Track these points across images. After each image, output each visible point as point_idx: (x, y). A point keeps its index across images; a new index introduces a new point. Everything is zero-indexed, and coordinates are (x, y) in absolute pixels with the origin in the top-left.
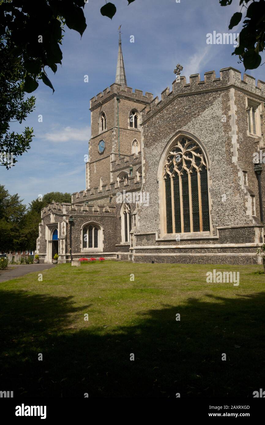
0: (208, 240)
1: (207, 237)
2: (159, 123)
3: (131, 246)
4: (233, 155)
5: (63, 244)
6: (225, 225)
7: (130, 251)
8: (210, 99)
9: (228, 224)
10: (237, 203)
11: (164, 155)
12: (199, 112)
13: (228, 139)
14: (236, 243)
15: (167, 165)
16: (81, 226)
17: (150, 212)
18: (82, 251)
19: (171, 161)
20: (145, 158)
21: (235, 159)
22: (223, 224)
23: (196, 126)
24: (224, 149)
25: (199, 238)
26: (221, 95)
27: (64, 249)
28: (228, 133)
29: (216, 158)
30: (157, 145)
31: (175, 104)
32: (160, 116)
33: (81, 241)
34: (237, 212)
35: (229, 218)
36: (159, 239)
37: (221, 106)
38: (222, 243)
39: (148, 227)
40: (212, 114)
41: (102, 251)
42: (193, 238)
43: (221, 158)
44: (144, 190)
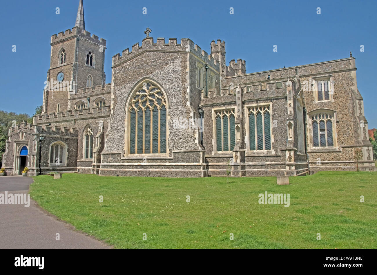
0: (165, 160)
1: (164, 158)
2: (128, 68)
3: (93, 162)
4: (187, 100)
5: (34, 159)
6: (178, 150)
7: (92, 166)
8: (172, 58)
9: (181, 149)
10: (188, 134)
11: (131, 94)
12: (163, 65)
13: (184, 89)
14: (186, 162)
15: (133, 101)
16: (49, 145)
17: (117, 137)
18: (49, 165)
19: (137, 99)
20: (114, 94)
21: (188, 103)
22: (177, 149)
23: (160, 75)
24: (181, 95)
25: (158, 158)
26: (181, 56)
27: (35, 164)
28: (184, 84)
29: (175, 100)
30: (126, 85)
31: (143, 57)
32: (130, 63)
33: (49, 157)
34: (189, 141)
35: (182, 145)
36: (124, 158)
37: (180, 64)
38: (175, 162)
39: (114, 148)
40: (173, 69)
41: (66, 166)
42: (152, 158)
43: (178, 101)
44: (112, 119)
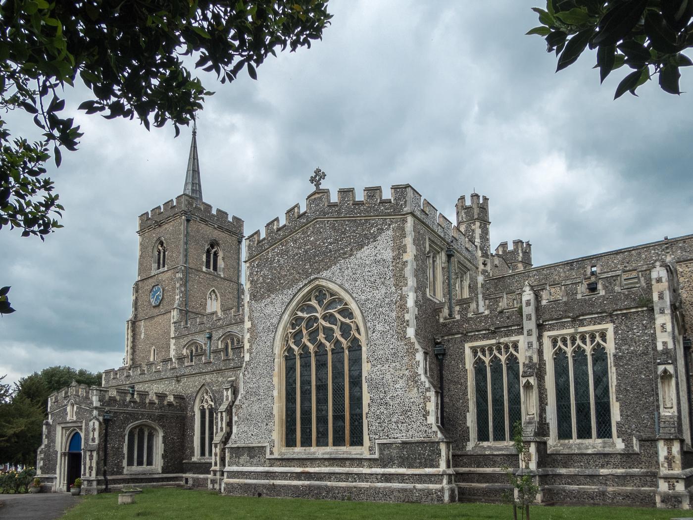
0: (359, 462)
1: (358, 457)
2: (279, 261)
3: (213, 464)
4: (408, 325)
5: (92, 459)
6: (390, 438)
7: (212, 473)
8: (372, 231)
9: (396, 437)
10: (412, 403)
11: (286, 317)
12: (351, 250)
13: (401, 299)
14: (409, 467)
15: (290, 333)
16: (124, 429)
17: (257, 410)
18: (125, 471)
19: (297, 328)
20: (250, 319)
21: (411, 332)
22: (388, 436)
23: (346, 272)
24: (394, 314)
25: (345, 456)
26: (391, 226)
27: (94, 469)
28: (401, 289)
29: (379, 327)
30: (274, 299)
31: (309, 233)
32: (282, 250)
33: (124, 454)
34: (413, 418)
35: (398, 427)
36: (273, 457)
37: (391, 243)
38: (384, 466)
39: (252, 435)
40: (376, 255)
41: (161, 472)
42: (333, 456)
43: (388, 328)
44: (246, 373)
